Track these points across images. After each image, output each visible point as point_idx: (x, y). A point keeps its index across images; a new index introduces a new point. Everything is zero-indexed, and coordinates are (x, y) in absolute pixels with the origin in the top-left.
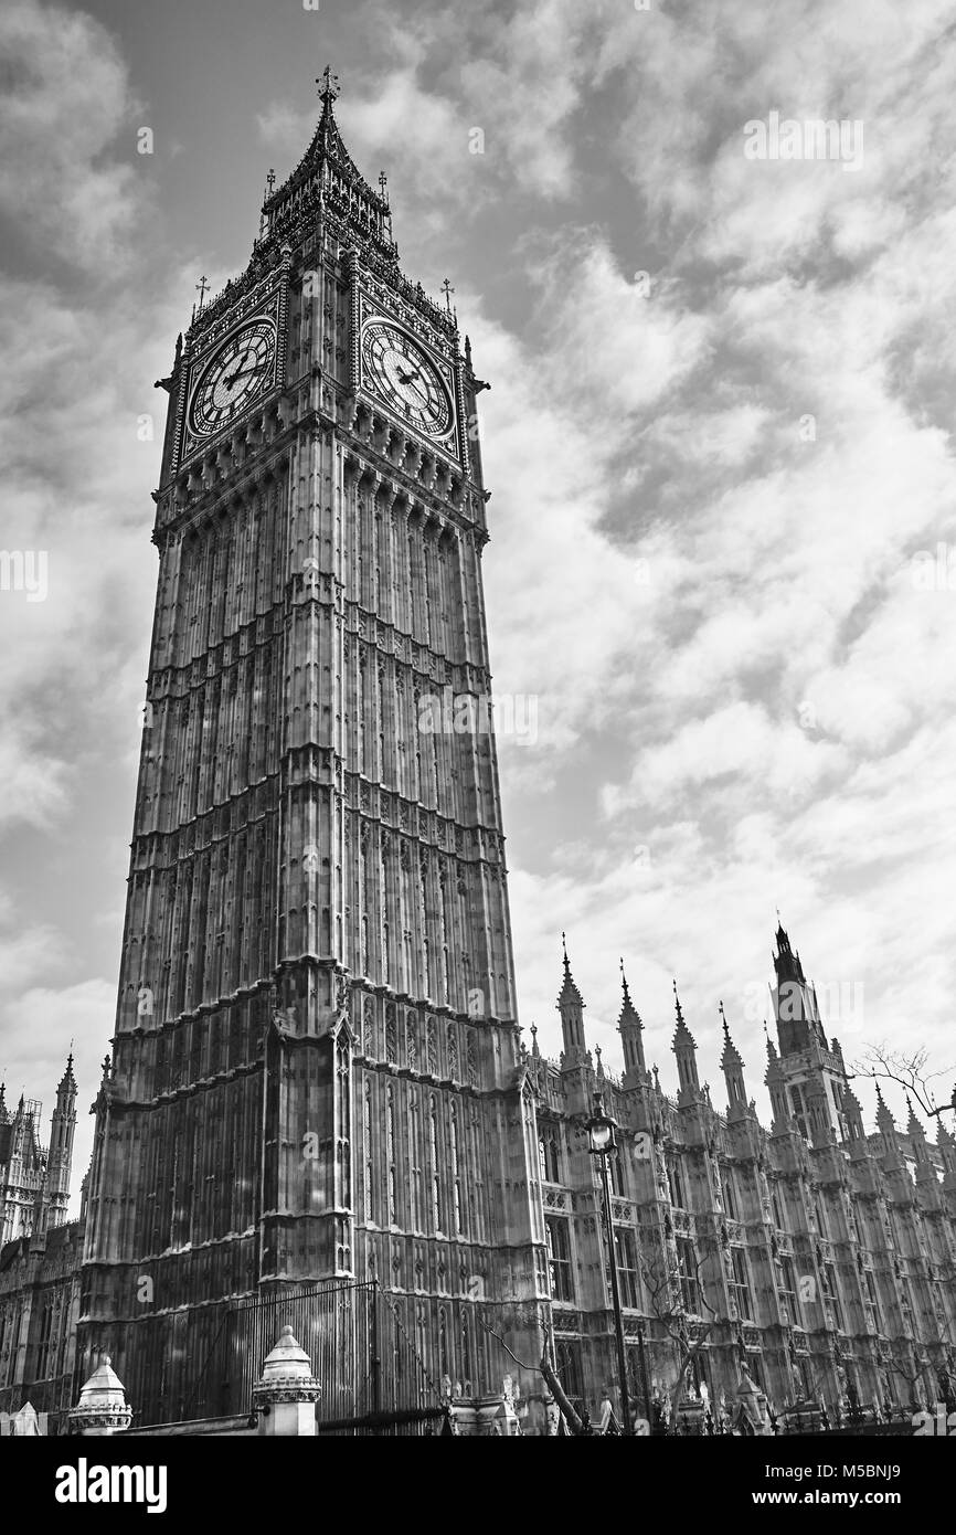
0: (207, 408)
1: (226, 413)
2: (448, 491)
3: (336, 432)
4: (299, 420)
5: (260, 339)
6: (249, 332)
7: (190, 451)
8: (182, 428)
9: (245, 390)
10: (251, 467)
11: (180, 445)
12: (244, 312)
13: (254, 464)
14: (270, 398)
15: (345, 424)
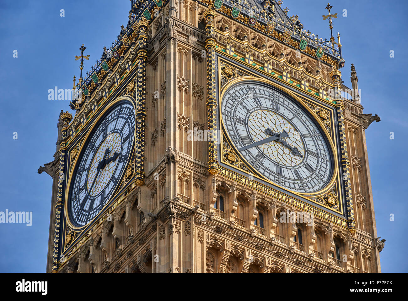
0: (82, 196)
1: (97, 202)
2: (331, 252)
3: (195, 219)
4: (158, 210)
5: (124, 120)
6: (114, 113)
7: (68, 244)
8: (61, 219)
9: (113, 177)
10: (120, 261)
11: (60, 238)
12: (109, 92)
13: (122, 258)
14: (132, 188)
15: (205, 206)
